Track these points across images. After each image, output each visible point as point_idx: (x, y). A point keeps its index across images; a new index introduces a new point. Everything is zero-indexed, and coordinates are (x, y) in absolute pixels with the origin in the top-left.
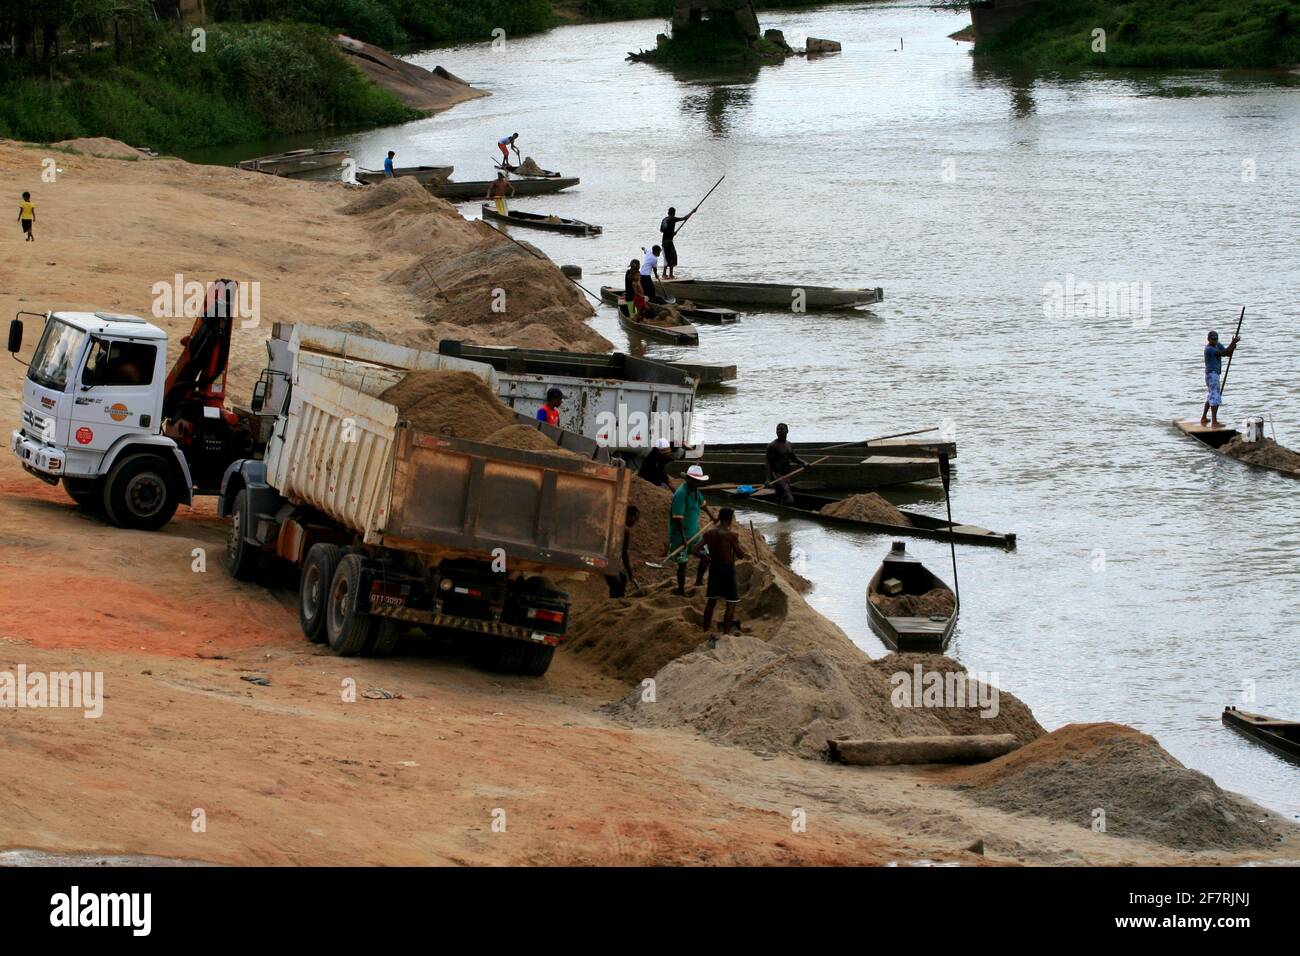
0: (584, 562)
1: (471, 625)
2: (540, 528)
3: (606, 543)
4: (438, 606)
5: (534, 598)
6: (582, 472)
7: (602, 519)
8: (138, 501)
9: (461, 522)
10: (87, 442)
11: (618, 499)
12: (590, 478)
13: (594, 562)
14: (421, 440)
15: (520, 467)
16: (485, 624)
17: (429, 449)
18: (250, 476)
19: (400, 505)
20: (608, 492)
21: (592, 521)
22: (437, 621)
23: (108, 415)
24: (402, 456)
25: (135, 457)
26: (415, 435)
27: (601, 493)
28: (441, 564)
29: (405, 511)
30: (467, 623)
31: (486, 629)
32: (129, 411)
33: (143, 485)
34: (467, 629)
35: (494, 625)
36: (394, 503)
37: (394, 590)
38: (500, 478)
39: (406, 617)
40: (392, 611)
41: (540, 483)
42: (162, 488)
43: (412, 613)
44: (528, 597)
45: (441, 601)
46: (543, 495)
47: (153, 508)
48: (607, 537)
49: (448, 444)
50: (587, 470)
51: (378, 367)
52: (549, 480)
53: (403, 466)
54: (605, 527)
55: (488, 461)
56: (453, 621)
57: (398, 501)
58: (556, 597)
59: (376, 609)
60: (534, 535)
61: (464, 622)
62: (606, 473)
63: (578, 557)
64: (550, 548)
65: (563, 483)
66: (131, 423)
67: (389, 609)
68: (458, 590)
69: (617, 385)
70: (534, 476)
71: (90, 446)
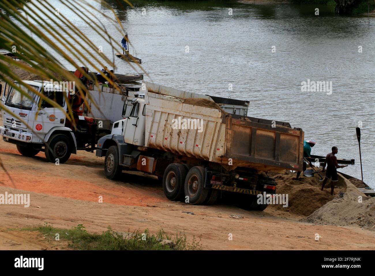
0: (291, 166)
1: (246, 192)
2: (276, 154)
3: (297, 159)
4: (235, 185)
5: (265, 181)
6: (288, 133)
7: (295, 150)
8: (58, 152)
9: (250, 152)
10: (40, 130)
11: (301, 142)
12: (291, 135)
13: (294, 166)
14: (235, 122)
15: (267, 131)
16: (251, 191)
17: (237, 125)
18: (118, 140)
19: (230, 146)
20: (297, 140)
21: (292, 151)
22: (235, 191)
23: (48, 119)
24: (229, 128)
25: (57, 135)
26: (233, 120)
27: (294, 140)
28: (236, 169)
29: (231, 149)
30: (245, 191)
31: (251, 193)
32: (56, 117)
33: (60, 146)
34: (245, 193)
35: (254, 191)
36: (227, 145)
37: (218, 179)
38: (262, 136)
39: (224, 189)
40: (219, 187)
41: (274, 137)
42: (66, 147)
43: (226, 188)
44: (263, 181)
45: (236, 183)
46: (276, 141)
47: (63, 155)
48: (297, 157)
49: (244, 123)
50: (290, 132)
51: (174, 97)
52: (278, 136)
53: (230, 132)
54: (296, 153)
55: (257, 129)
56: (240, 190)
57: (229, 145)
58: (271, 180)
59: (214, 186)
60: (274, 157)
61: (244, 190)
62: (296, 133)
63: (289, 164)
64: (280, 162)
65: (282, 137)
66: (57, 123)
67: (219, 186)
68: (240, 179)
69: (222, 106)
70: (272, 134)
71: (41, 131)
